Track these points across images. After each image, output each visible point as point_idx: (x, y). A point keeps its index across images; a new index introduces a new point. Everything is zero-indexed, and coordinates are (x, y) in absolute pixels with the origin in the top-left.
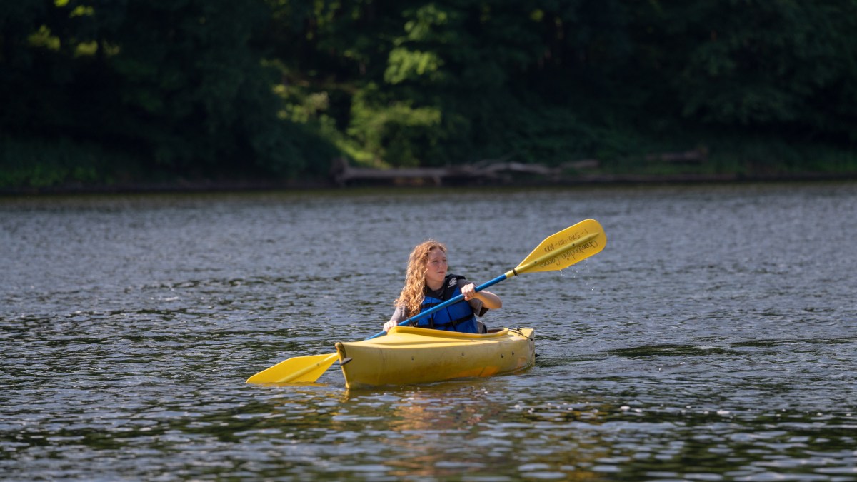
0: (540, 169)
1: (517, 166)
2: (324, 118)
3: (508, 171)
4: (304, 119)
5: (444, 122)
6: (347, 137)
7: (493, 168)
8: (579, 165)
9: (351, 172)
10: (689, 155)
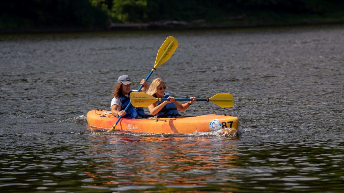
0: (184, 23)
1: (175, 22)
2: (103, 5)
3: (172, 24)
4: (96, 5)
5: (148, 6)
6: (112, 12)
7: (166, 23)
8: (198, 21)
9: (113, 25)
10: (240, 17)
